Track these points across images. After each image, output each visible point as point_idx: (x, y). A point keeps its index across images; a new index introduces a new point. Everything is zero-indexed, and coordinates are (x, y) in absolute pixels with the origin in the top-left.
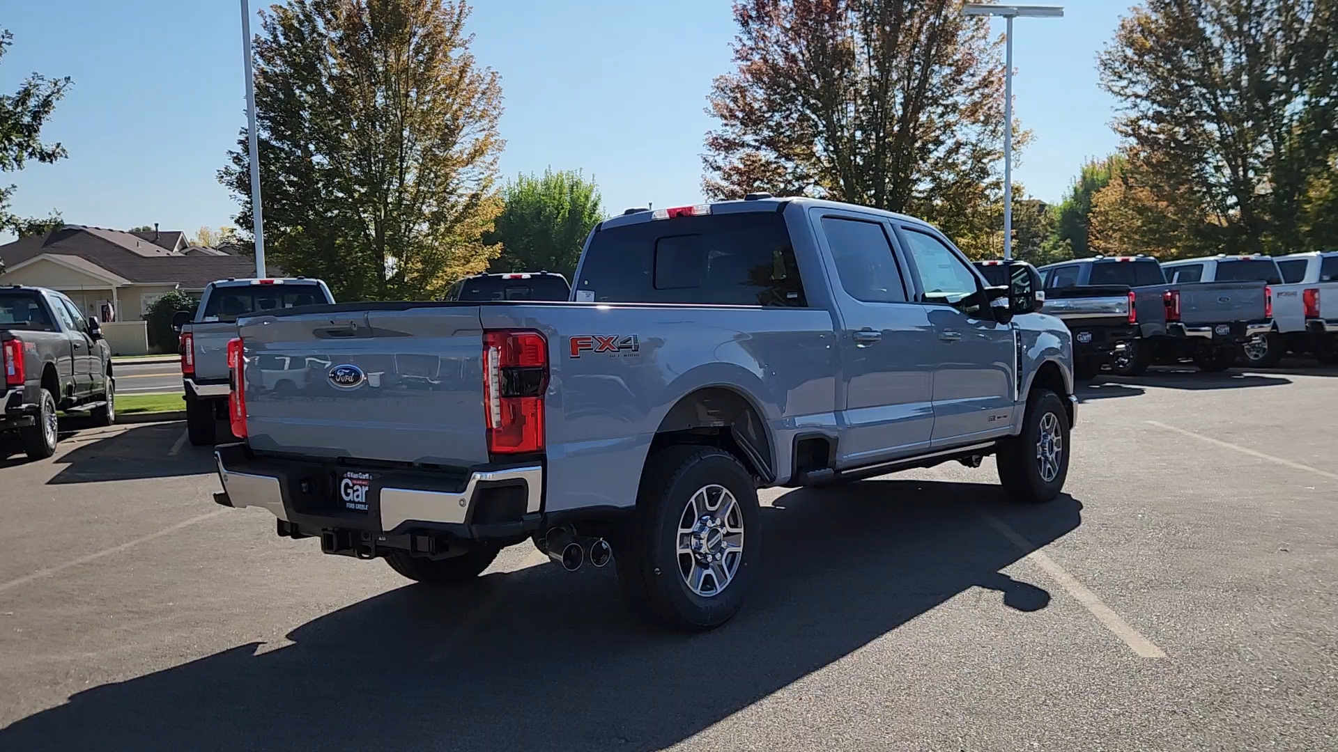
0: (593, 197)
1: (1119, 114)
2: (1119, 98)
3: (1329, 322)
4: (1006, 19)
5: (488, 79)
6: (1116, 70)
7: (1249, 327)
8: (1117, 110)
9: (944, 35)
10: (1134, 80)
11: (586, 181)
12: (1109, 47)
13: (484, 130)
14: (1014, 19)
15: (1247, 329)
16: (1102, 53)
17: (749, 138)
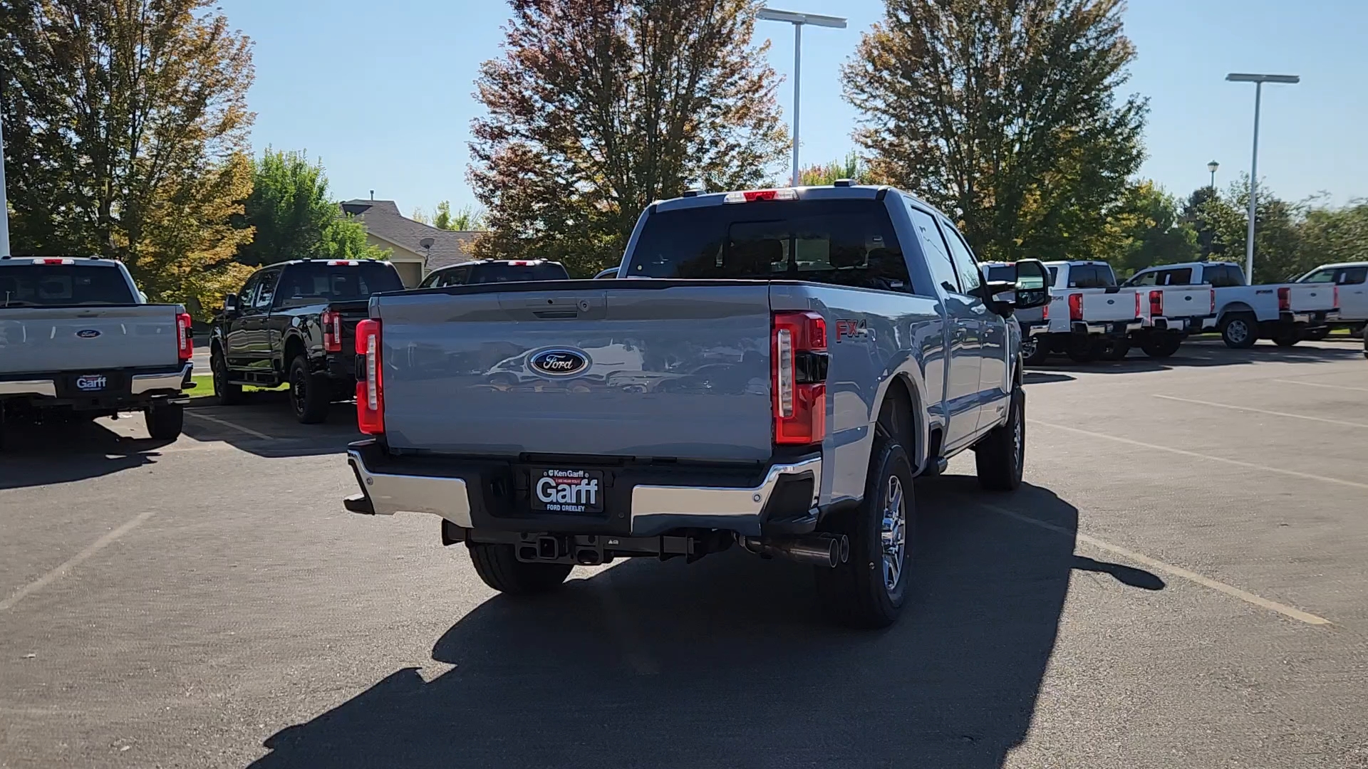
0: (319, 182)
1: (859, 126)
2: (861, 110)
3: (1091, 324)
4: (794, 26)
5: (237, 45)
6: (858, 84)
7: (1032, 327)
8: (859, 121)
9: (715, 37)
10: (874, 94)
11: (311, 163)
12: (851, 61)
13: (230, 100)
14: (802, 26)
15: (1030, 330)
16: (846, 66)
17: (523, 128)
